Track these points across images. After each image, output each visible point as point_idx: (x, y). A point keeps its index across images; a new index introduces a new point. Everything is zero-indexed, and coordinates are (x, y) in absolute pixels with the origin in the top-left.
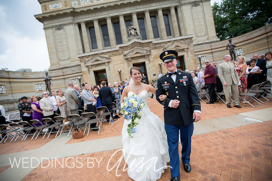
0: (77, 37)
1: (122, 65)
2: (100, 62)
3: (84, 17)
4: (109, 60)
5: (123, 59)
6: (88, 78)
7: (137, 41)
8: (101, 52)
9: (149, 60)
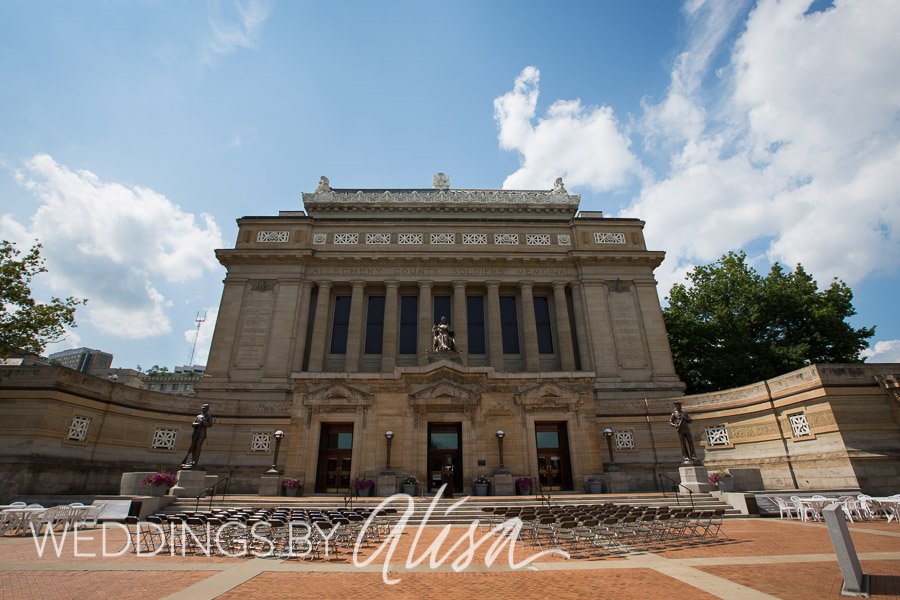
0: (300, 316)
1: (399, 420)
2: (344, 402)
3: (331, 270)
4: (370, 402)
5: (406, 404)
6: (301, 439)
7: (450, 364)
8: (352, 376)
9: (473, 420)
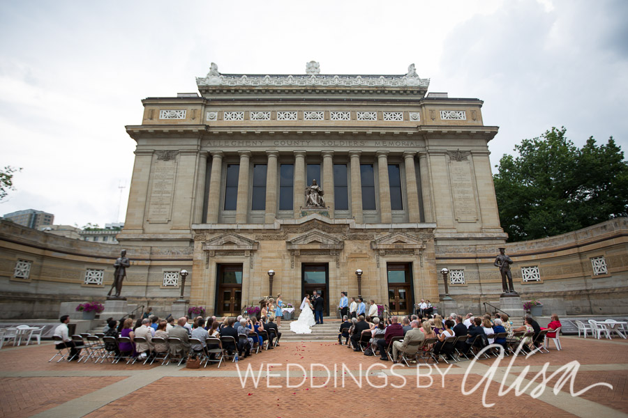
0: (197, 180)
1: (279, 261)
2: (235, 248)
3: (223, 143)
4: (255, 248)
5: (285, 249)
6: (201, 276)
7: (319, 217)
8: (241, 227)
9: (337, 261)
